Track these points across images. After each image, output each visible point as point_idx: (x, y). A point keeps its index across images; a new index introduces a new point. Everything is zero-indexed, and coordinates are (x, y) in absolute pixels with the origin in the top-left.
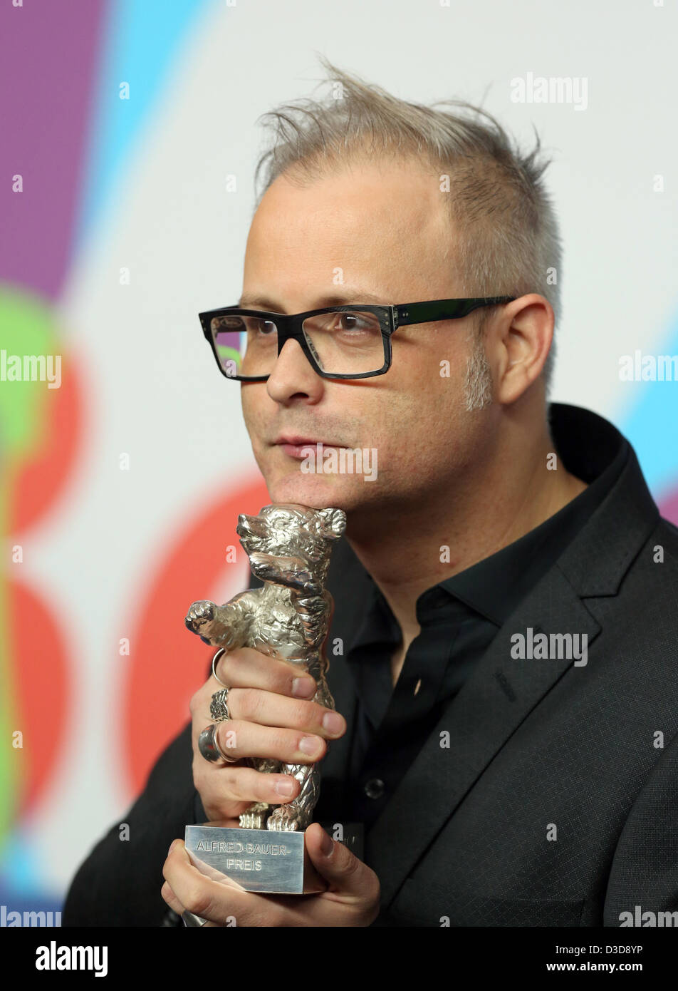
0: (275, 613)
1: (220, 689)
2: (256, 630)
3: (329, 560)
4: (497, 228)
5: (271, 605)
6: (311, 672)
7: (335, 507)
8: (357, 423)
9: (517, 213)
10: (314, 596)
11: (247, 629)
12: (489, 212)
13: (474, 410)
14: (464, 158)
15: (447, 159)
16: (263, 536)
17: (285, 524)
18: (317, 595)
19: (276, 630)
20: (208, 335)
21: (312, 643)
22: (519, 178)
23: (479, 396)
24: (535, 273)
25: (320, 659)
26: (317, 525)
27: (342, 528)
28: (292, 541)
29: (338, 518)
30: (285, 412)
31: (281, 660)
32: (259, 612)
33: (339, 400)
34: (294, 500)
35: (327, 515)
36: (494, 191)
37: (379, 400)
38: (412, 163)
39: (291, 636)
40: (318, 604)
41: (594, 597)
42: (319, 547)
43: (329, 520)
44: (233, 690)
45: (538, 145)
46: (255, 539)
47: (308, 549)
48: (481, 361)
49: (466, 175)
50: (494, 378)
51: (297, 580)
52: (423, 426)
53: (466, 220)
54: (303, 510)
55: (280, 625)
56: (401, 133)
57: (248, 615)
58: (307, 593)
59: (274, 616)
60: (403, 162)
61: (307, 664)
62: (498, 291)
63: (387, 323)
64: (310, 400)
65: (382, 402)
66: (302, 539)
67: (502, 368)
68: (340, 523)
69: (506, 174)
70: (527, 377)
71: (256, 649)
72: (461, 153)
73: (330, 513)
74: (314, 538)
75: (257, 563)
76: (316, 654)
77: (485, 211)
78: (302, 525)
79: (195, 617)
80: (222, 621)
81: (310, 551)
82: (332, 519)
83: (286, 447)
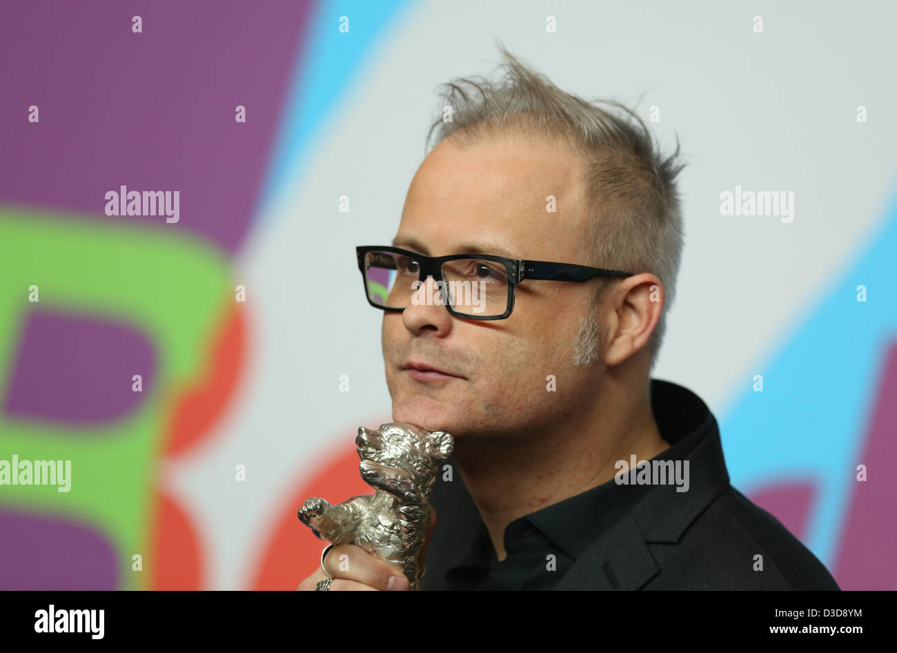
0: (380, 517)
1: (324, 578)
2: (363, 530)
3: (434, 477)
4: (626, 212)
5: (378, 510)
6: (405, 573)
7: (445, 431)
8: (475, 358)
9: (646, 202)
10: (414, 505)
11: (355, 529)
12: (621, 196)
13: (580, 365)
14: (607, 146)
15: (593, 144)
16: (378, 448)
17: (399, 440)
18: (417, 505)
19: (379, 532)
20: (362, 267)
21: (408, 547)
22: (653, 172)
23: (587, 353)
24: (653, 257)
25: (415, 563)
26: (427, 445)
27: (449, 451)
28: (403, 456)
29: (446, 441)
30: (416, 340)
31: (381, 559)
32: (366, 515)
33: (464, 337)
34: (412, 421)
35: (437, 437)
36: (628, 179)
37: (498, 342)
38: (561, 143)
39: (391, 539)
40: (416, 513)
41: (659, 543)
42: (425, 465)
43: (438, 442)
44: (335, 580)
45: (678, 150)
46: (370, 450)
47: (416, 464)
48: (593, 324)
49: (605, 161)
50: (603, 342)
51: (400, 488)
52: (532, 371)
53: (600, 199)
54: (417, 430)
55: (383, 529)
56: (554, 114)
57: (356, 517)
58: (407, 501)
59: (379, 520)
60: (552, 140)
61: (403, 566)
62: (617, 265)
63: (514, 275)
64: (439, 333)
65: (500, 343)
66: (412, 455)
67: (612, 334)
68: (448, 446)
69: (643, 168)
70: (633, 345)
71: (360, 547)
72: (605, 141)
73: (440, 436)
74: (422, 456)
75: (365, 469)
76: (412, 559)
77: (617, 194)
78: (413, 443)
79: (306, 510)
80: (332, 518)
81: (418, 466)
82: (441, 442)
83: (413, 372)
